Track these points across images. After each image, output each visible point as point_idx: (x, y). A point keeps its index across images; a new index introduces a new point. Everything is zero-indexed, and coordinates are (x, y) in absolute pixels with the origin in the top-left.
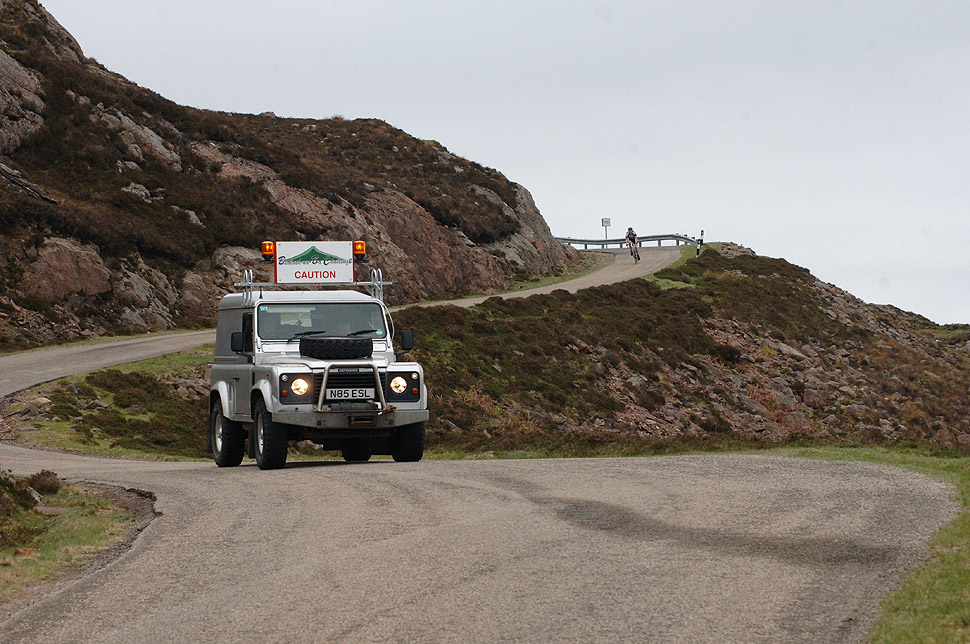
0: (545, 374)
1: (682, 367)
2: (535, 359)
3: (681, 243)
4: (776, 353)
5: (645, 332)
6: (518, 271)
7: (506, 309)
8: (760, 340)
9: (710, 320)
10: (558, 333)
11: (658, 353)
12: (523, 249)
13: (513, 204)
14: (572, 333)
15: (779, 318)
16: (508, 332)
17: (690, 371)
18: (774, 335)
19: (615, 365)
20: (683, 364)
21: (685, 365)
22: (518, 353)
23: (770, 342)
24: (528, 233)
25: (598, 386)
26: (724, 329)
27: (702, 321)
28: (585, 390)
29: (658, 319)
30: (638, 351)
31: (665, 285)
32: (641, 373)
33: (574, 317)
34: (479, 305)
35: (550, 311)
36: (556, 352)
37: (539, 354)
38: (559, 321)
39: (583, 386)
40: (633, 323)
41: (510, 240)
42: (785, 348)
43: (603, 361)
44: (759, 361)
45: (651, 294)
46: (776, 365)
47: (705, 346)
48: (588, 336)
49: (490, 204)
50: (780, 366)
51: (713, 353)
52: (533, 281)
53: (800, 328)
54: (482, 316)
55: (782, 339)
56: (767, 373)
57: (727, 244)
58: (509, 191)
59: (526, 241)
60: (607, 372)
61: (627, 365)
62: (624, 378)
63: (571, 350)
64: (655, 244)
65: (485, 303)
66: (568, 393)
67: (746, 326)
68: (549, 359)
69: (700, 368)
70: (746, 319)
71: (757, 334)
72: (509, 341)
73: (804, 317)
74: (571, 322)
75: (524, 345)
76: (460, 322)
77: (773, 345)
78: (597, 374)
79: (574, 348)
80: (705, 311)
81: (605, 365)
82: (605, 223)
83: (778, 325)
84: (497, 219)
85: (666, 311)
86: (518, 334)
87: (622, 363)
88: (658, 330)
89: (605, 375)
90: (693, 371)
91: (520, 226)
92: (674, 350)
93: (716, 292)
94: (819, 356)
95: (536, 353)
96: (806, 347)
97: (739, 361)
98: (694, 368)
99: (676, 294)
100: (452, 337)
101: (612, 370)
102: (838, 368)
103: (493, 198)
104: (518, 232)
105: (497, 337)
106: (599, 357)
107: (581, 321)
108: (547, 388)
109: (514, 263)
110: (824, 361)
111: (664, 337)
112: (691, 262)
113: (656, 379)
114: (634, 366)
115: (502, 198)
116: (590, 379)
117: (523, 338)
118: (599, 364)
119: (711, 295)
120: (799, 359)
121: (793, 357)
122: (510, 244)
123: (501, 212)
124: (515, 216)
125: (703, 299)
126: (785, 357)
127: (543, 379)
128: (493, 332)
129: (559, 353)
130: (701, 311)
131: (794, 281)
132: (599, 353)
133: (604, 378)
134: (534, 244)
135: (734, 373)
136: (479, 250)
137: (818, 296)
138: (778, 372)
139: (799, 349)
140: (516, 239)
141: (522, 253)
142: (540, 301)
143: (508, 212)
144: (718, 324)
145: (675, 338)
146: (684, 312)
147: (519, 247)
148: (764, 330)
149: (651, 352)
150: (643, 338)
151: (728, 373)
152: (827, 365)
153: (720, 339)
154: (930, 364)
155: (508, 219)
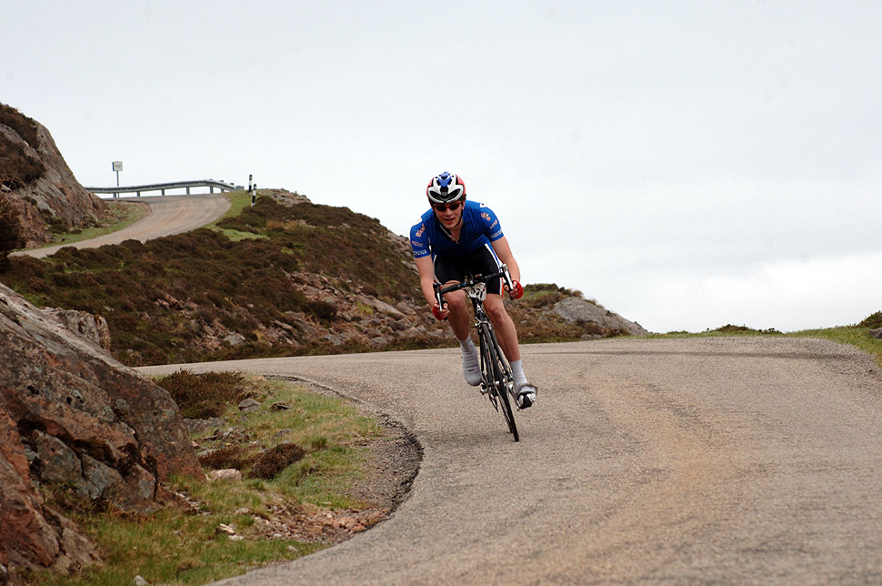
0: (140, 331)
1: (276, 326)
2: (126, 315)
3: (217, 190)
4: (371, 311)
5: (232, 287)
6: (52, 222)
7: (82, 260)
8: (352, 297)
9: (296, 274)
10: (145, 287)
11: (250, 310)
12: (51, 196)
13: (35, 143)
14: (160, 286)
15: (369, 272)
16: (92, 285)
17: (285, 329)
18: (366, 291)
19: (209, 322)
20: (277, 322)
21: (279, 323)
22: (107, 308)
23: (363, 297)
24: (54, 178)
25: (195, 344)
26: (312, 284)
27: (288, 275)
28: (182, 349)
29: (243, 272)
30: (229, 308)
31: (234, 236)
32: (237, 332)
33: (156, 270)
34: (51, 256)
35: (127, 263)
36: (147, 308)
37: (131, 310)
38: (141, 274)
39: (181, 345)
40: (215, 276)
41: (35, 185)
42: (381, 305)
43: (197, 317)
44: (357, 319)
45: (222, 246)
46: (375, 324)
47: (296, 302)
48: (177, 291)
49: (9, 143)
50: (379, 324)
51: (306, 310)
52: (73, 233)
53: (391, 283)
54: (60, 268)
55: (376, 295)
56: (366, 333)
57: (278, 191)
58: (28, 129)
59: (54, 187)
60: (202, 330)
61: (222, 323)
62: (220, 337)
63: (161, 305)
64: (182, 191)
65: (58, 255)
66: (167, 352)
67: (335, 280)
68: (141, 316)
69: (295, 327)
70: (334, 273)
71: (348, 290)
72: (97, 295)
73: (391, 271)
74: (154, 274)
75: (113, 300)
76: (40, 275)
77: (367, 301)
78: (193, 332)
79: (165, 303)
80: (289, 264)
81: (199, 322)
82: (117, 167)
83: (369, 280)
84: (20, 160)
85: (248, 264)
86: (103, 288)
87: (216, 321)
88: (245, 284)
89: (200, 333)
90: (288, 330)
91: (45, 170)
92: (265, 306)
93: (295, 244)
94: (418, 314)
95: (126, 308)
96: (402, 304)
97: (335, 319)
98: (289, 327)
99: (251, 246)
100: (36, 290)
101: (207, 328)
102: (439, 328)
103: (11, 136)
104: (43, 177)
105: (83, 291)
106: (191, 313)
107: (164, 274)
108: (146, 346)
109: (47, 212)
110: (424, 320)
111: (252, 293)
112: (247, 210)
113: (255, 337)
114: (228, 323)
115: (21, 136)
116: (186, 336)
117: (110, 292)
118: (193, 321)
119: (290, 246)
120: (397, 318)
121: (390, 315)
122: (37, 190)
123: (22, 153)
124: (38, 158)
125: (282, 251)
126: (382, 315)
127: (139, 337)
128: (77, 285)
129: (151, 309)
130: (285, 264)
131: (369, 232)
132: (190, 309)
133: (200, 336)
134: (61, 189)
135: (331, 332)
136: (15, 197)
137: (396, 249)
138: (379, 332)
139: (395, 306)
140: (42, 185)
141: (51, 200)
142: (111, 252)
143: (30, 152)
144: (306, 279)
145: (263, 293)
146: (266, 265)
147: (47, 193)
148: (355, 286)
149: (243, 309)
150: (230, 292)
151: (325, 333)
152: (428, 324)
153: (311, 295)
154: (531, 325)
155: (30, 160)
